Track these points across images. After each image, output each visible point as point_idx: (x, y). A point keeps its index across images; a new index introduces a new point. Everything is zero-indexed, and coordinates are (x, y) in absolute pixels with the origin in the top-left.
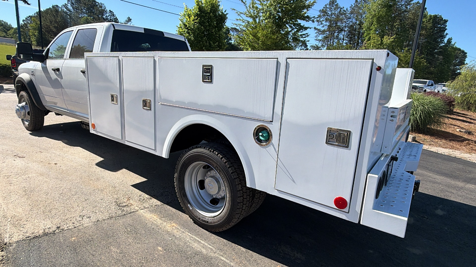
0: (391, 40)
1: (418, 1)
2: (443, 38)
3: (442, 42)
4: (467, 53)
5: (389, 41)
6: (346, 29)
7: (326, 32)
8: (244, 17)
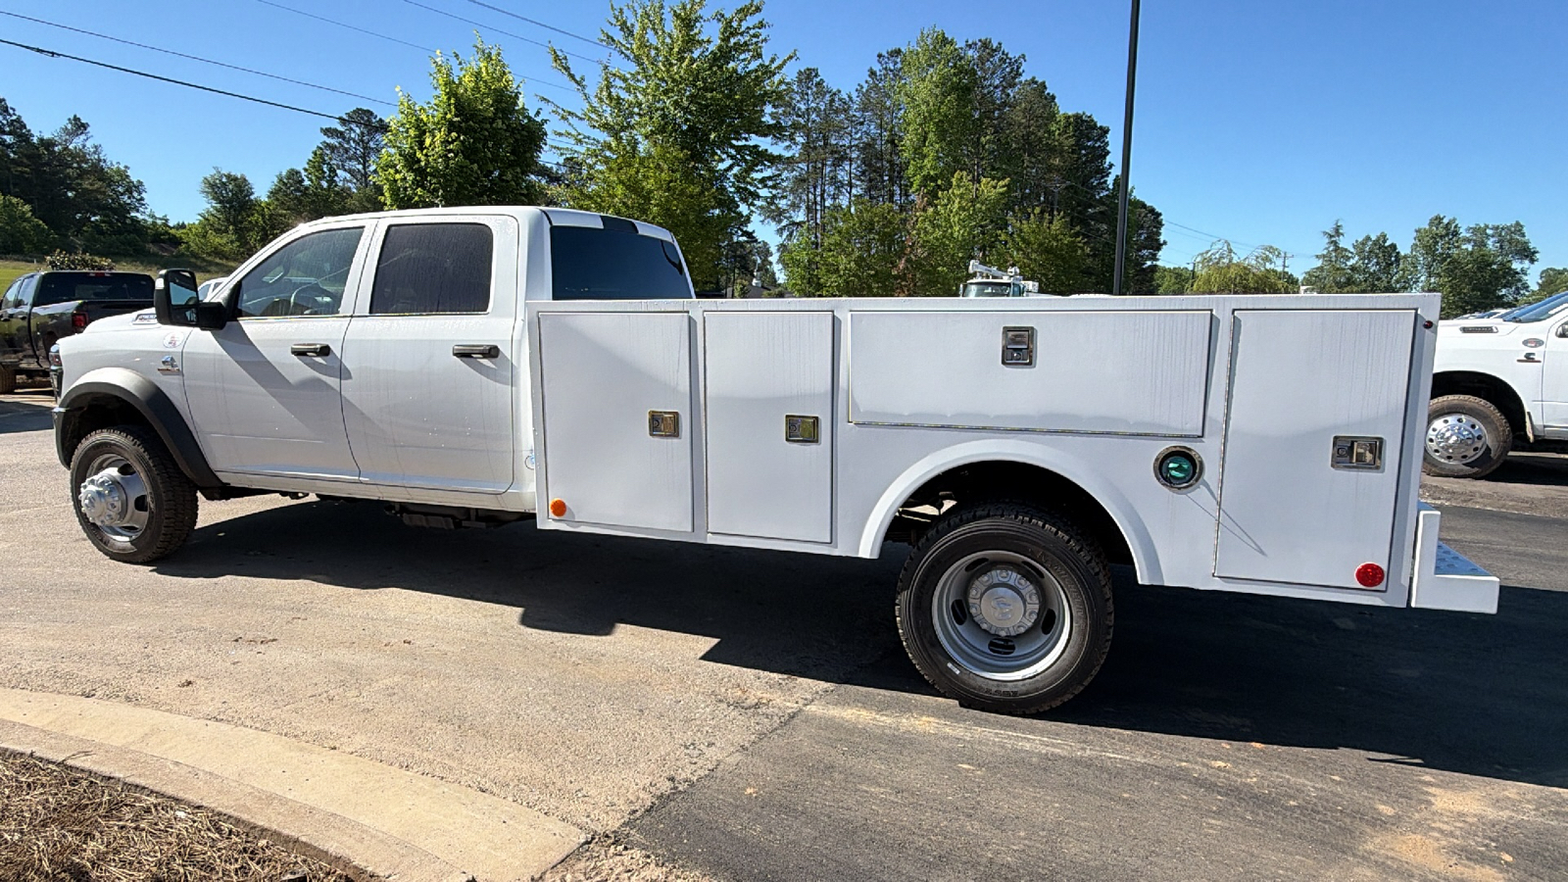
0: (1001, 190)
1: (1034, 78)
2: (1103, 177)
3: (1102, 185)
4: (1160, 214)
5: (993, 194)
6: (854, 156)
7: (797, 163)
8: (584, 128)
